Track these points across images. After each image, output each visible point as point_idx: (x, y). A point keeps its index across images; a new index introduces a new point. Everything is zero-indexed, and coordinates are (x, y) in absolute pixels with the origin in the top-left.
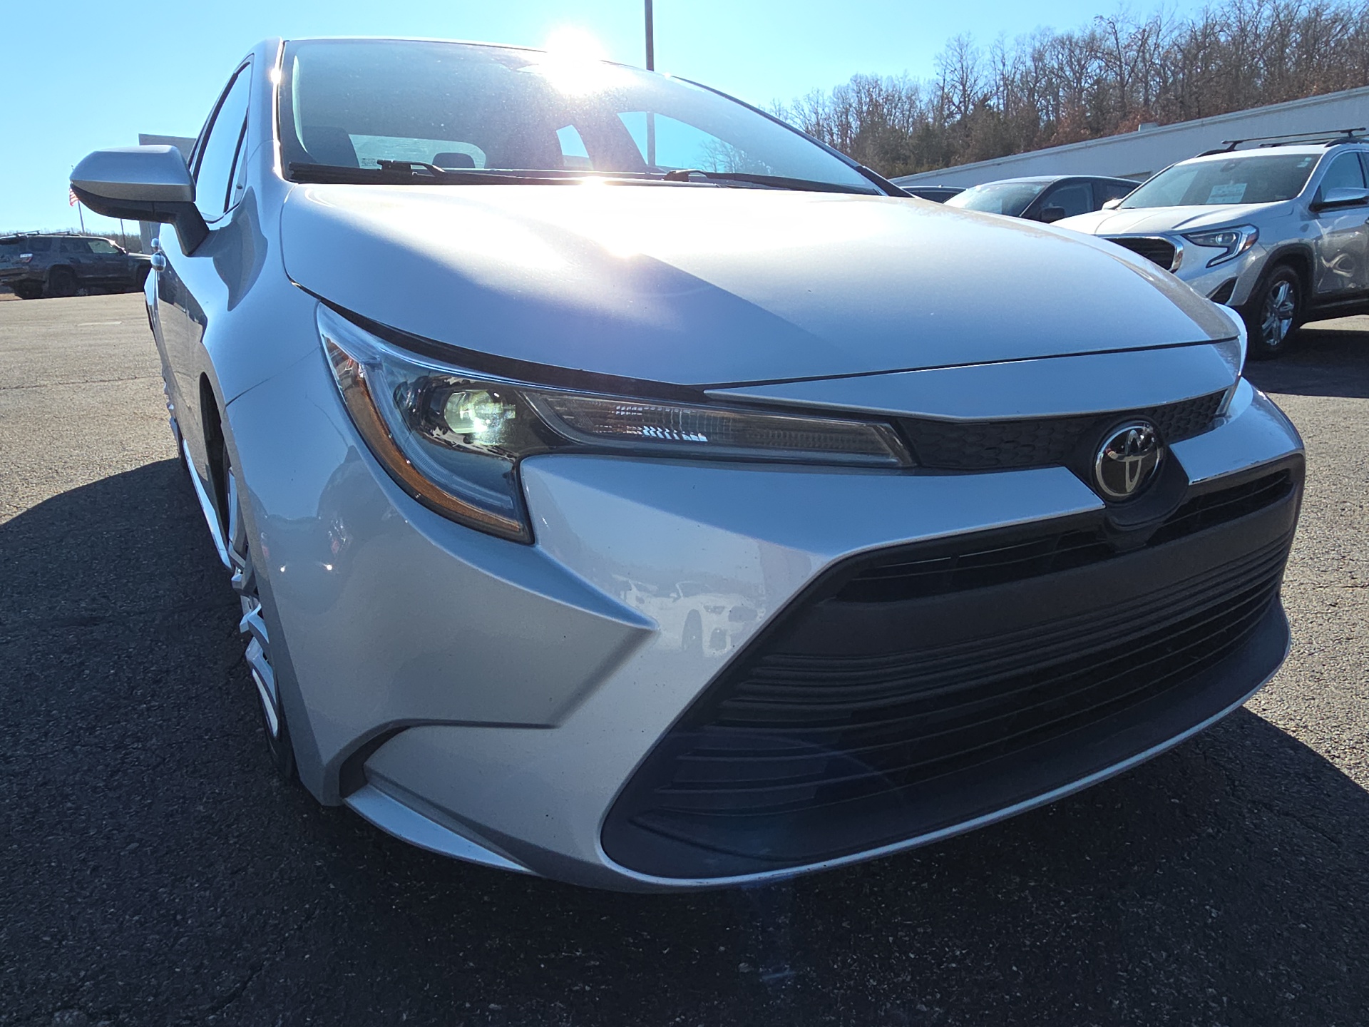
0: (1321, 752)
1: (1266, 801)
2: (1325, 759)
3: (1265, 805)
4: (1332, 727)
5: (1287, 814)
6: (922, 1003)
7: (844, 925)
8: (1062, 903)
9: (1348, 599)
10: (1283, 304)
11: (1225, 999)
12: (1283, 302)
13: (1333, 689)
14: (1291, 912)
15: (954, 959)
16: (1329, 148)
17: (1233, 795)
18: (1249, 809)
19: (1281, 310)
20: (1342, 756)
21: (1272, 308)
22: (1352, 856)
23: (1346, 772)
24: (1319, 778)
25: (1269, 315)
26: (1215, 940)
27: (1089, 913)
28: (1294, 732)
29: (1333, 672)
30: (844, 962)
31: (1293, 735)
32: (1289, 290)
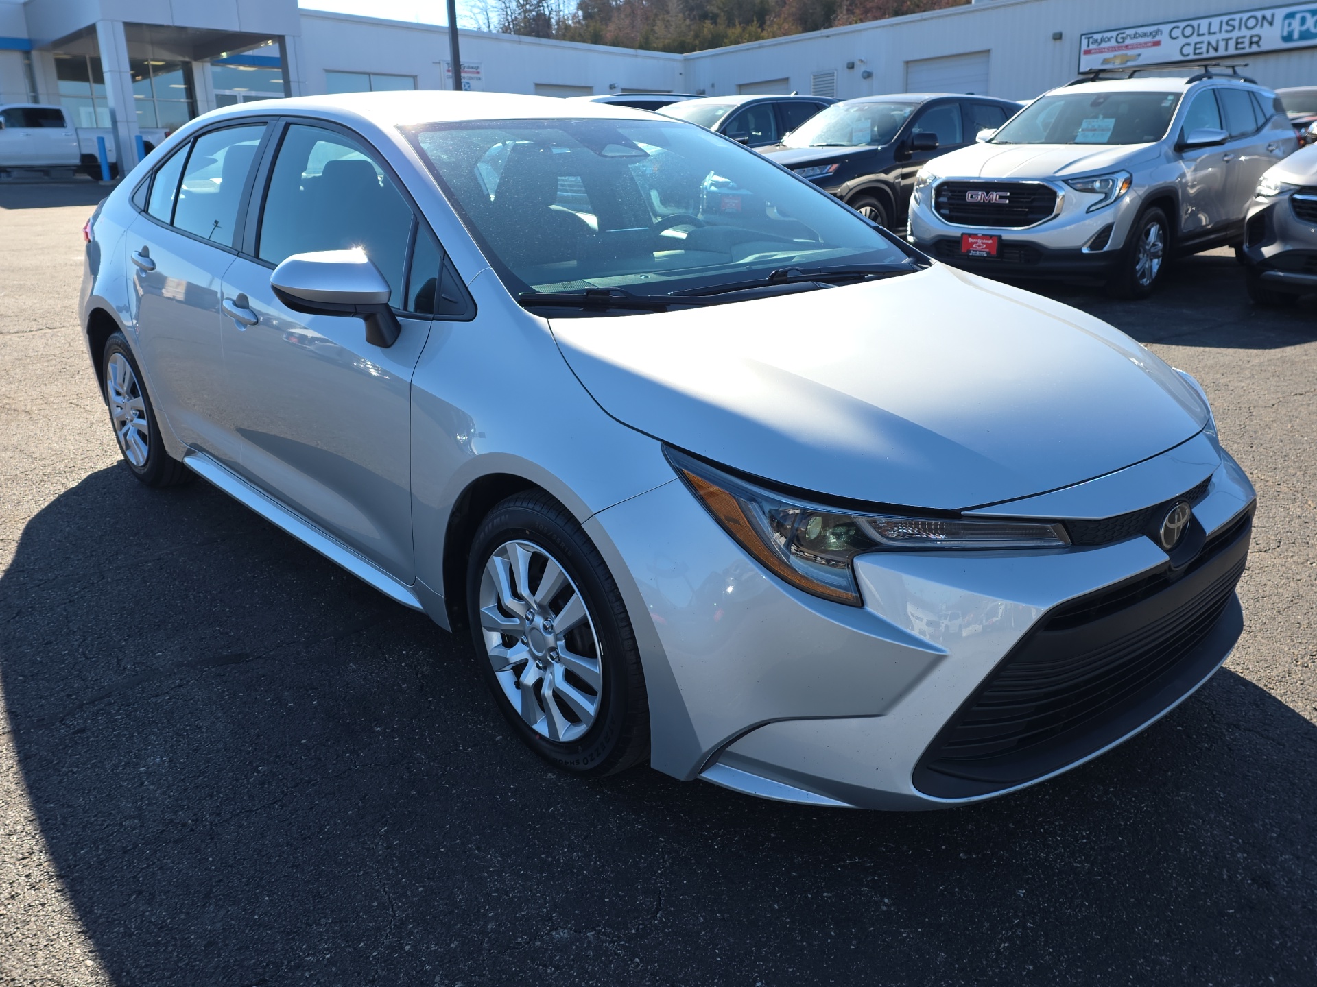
0: (1261, 686)
1: (1235, 723)
2: (1265, 691)
3: (1235, 726)
4: (1265, 668)
5: (1250, 731)
6: (1077, 862)
7: (1010, 825)
8: (1134, 799)
9: (1256, 563)
10: (1154, 245)
11: (1240, 840)
12: (1154, 242)
13: (1261, 639)
14: (1265, 789)
15: (1083, 837)
16: (1190, 85)
17: (1214, 721)
18: (1226, 729)
19: (1152, 250)
20: (1275, 687)
21: (1145, 249)
22: (1293, 753)
23: (1279, 698)
24: (1263, 704)
25: (1141, 256)
26: (1226, 810)
27: (1151, 802)
28: (1242, 673)
29: (1257, 625)
30: (1020, 846)
31: (1242, 675)
32: (1159, 231)
